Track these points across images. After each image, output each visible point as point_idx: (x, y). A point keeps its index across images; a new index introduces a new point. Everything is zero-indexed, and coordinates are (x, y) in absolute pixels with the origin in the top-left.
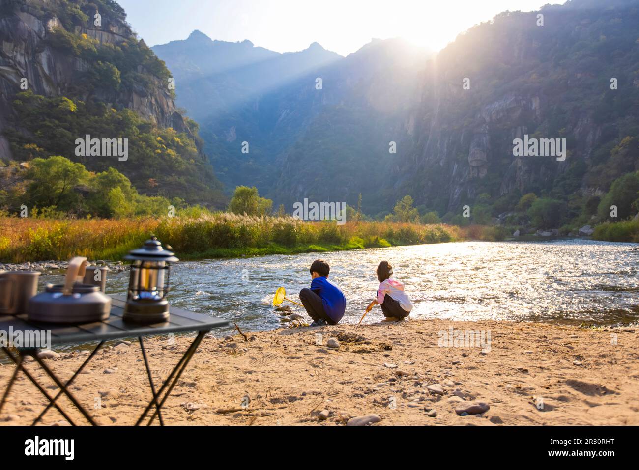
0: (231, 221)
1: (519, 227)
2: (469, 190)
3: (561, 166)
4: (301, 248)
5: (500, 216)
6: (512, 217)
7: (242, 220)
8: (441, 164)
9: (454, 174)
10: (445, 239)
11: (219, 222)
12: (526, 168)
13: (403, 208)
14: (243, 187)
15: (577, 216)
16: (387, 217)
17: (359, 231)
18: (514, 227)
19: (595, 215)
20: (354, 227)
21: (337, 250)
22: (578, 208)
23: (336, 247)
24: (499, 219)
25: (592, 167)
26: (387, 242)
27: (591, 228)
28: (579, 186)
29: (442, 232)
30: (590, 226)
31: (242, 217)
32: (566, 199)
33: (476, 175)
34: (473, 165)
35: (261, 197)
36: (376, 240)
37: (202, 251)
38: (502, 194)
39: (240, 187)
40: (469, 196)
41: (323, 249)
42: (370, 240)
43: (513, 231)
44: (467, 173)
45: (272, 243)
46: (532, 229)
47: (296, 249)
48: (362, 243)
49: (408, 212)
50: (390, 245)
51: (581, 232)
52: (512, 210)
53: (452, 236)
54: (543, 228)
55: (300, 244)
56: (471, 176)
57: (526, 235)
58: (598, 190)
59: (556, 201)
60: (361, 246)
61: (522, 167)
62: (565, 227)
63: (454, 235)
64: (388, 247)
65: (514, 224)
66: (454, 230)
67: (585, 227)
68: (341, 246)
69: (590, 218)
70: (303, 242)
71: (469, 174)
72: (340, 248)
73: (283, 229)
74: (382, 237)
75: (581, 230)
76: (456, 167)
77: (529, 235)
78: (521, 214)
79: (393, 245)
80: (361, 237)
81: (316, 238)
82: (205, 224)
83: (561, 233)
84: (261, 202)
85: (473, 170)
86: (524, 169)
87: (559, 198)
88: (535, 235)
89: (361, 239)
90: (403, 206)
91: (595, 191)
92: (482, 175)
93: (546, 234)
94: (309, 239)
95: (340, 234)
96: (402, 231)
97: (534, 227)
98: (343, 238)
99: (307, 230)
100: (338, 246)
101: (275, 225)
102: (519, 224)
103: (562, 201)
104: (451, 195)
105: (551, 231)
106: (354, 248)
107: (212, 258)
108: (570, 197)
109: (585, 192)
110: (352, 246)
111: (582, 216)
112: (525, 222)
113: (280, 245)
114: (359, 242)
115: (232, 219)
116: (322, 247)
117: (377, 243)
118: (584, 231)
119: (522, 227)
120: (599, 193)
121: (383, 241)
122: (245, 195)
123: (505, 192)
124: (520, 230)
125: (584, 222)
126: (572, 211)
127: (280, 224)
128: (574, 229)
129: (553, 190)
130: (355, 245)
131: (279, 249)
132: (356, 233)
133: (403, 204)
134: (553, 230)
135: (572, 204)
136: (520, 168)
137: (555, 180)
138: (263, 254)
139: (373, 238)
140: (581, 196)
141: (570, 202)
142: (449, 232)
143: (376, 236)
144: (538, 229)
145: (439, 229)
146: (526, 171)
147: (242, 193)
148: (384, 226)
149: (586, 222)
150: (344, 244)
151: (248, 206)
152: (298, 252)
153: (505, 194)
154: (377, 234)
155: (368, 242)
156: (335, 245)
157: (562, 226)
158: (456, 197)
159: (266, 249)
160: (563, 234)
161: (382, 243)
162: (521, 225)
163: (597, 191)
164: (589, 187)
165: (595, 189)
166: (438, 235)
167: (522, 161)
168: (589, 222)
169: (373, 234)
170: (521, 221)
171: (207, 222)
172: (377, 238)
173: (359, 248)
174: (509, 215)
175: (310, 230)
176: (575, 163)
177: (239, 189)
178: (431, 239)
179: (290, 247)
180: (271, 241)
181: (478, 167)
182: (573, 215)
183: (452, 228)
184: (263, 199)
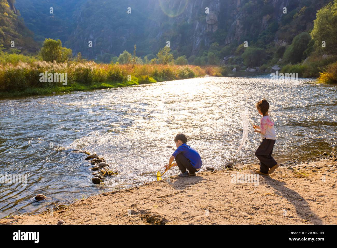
0: (43, 67)
1: (236, 66)
2: (205, 40)
3: (264, 25)
4: (95, 85)
5: (224, 58)
6: (232, 59)
7: (52, 66)
8: (188, 22)
9: (196, 29)
10: (191, 76)
11: (34, 68)
12: (242, 26)
13: (164, 54)
14: (51, 40)
15: (271, 58)
16: (152, 60)
17: (135, 72)
18: (233, 66)
19: (282, 59)
20: (131, 69)
21: (121, 86)
22: (272, 53)
23: (120, 84)
24: (224, 60)
25: (282, 26)
26: (154, 79)
27: (279, 67)
28: (273, 39)
29: (189, 71)
30: (278, 66)
31: (51, 64)
32: (265, 48)
33: (210, 30)
34: (209, 23)
35: (63, 47)
36: (147, 78)
37: (22, 90)
38: (226, 43)
39: (48, 39)
40: (206, 44)
41: (111, 86)
42: (142, 79)
43: (232, 68)
44: (205, 29)
45: (75, 83)
46: (244, 67)
47: (92, 87)
48: (137, 81)
49: (167, 57)
50: (156, 81)
51: (273, 70)
52: (232, 54)
53: (195, 74)
54: (250, 66)
55: (95, 82)
56: (207, 31)
57: (240, 71)
58: (285, 41)
59: (259, 49)
60: (136, 83)
61: (240, 25)
62: (264, 66)
63: (196, 73)
64: (155, 83)
65: (233, 64)
66: (196, 69)
67: (275, 66)
68: (123, 83)
69: (278, 60)
70: (96, 81)
71: (206, 29)
72: (122, 85)
73: (82, 72)
74: (151, 76)
75: (273, 68)
76: (198, 24)
77: (242, 71)
78: (237, 57)
79: (158, 81)
80: (136, 76)
81: (106, 78)
82: (23, 71)
83: (261, 70)
84: (64, 51)
85: (209, 26)
86: (241, 26)
87: (261, 47)
88: (245, 71)
89: (136, 78)
90: (163, 52)
91: (282, 42)
92: (214, 30)
93: (252, 70)
94: (101, 79)
95: (122, 75)
96: (163, 71)
97: (245, 66)
98: (124, 77)
99: (99, 73)
100: (121, 83)
101: (76, 69)
102: (236, 64)
103: (262, 49)
104: (194, 43)
105: (255, 69)
106: (132, 85)
107: (30, 96)
108: (268, 46)
109: (276, 42)
110: (130, 83)
111: (274, 59)
112: (240, 63)
113: (80, 84)
114: (135, 80)
115: (45, 66)
116: (110, 85)
117: (147, 80)
118: (274, 69)
119: (238, 65)
120: (284, 44)
121: (151, 79)
122: (52, 46)
123: (228, 42)
124: (237, 67)
125: (275, 63)
126: (268, 55)
127: (80, 69)
128: (269, 67)
129: (258, 42)
130: (133, 82)
131: (79, 87)
132: (132, 73)
133: (164, 51)
134: (256, 68)
135: (268, 51)
136: (238, 26)
137: (260, 34)
138: (68, 91)
139: (144, 77)
140: (274, 45)
141: (267, 49)
142: (194, 71)
143: (147, 76)
144: (247, 67)
145: (187, 69)
146: (242, 28)
147: (50, 43)
148: (152, 68)
149: (276, 63)
150: (125, 82)
151: (54, 54)
152: (93, 89)
153: (228, 43)
154: (147, 74)
155: (141, 80)
156: (119, 83)
157: (262, 65)
158: (197, 45)
159: (70, 87)
160: (262, 71)
161: (151, 80)
162: (237, 64)
163: (283, 42)
164: (279, 40)
165: (283, 41)
166: (187, 73)
167: (240, 21)
168: (278, 63)
169: (144, 74)
170: (237, 62)
171: (24, 69)
172: (147, 77)
173: (135, 84)
174: (230, 57)
175: (102, 73)
176: (272, 23)
177: (47, 40)
178: (182, 77)
179: (87, 85)
180: (74, 81)
181: (212, 25)
182: (269, 58)
183: (196, 67)
184: (65, 48)
